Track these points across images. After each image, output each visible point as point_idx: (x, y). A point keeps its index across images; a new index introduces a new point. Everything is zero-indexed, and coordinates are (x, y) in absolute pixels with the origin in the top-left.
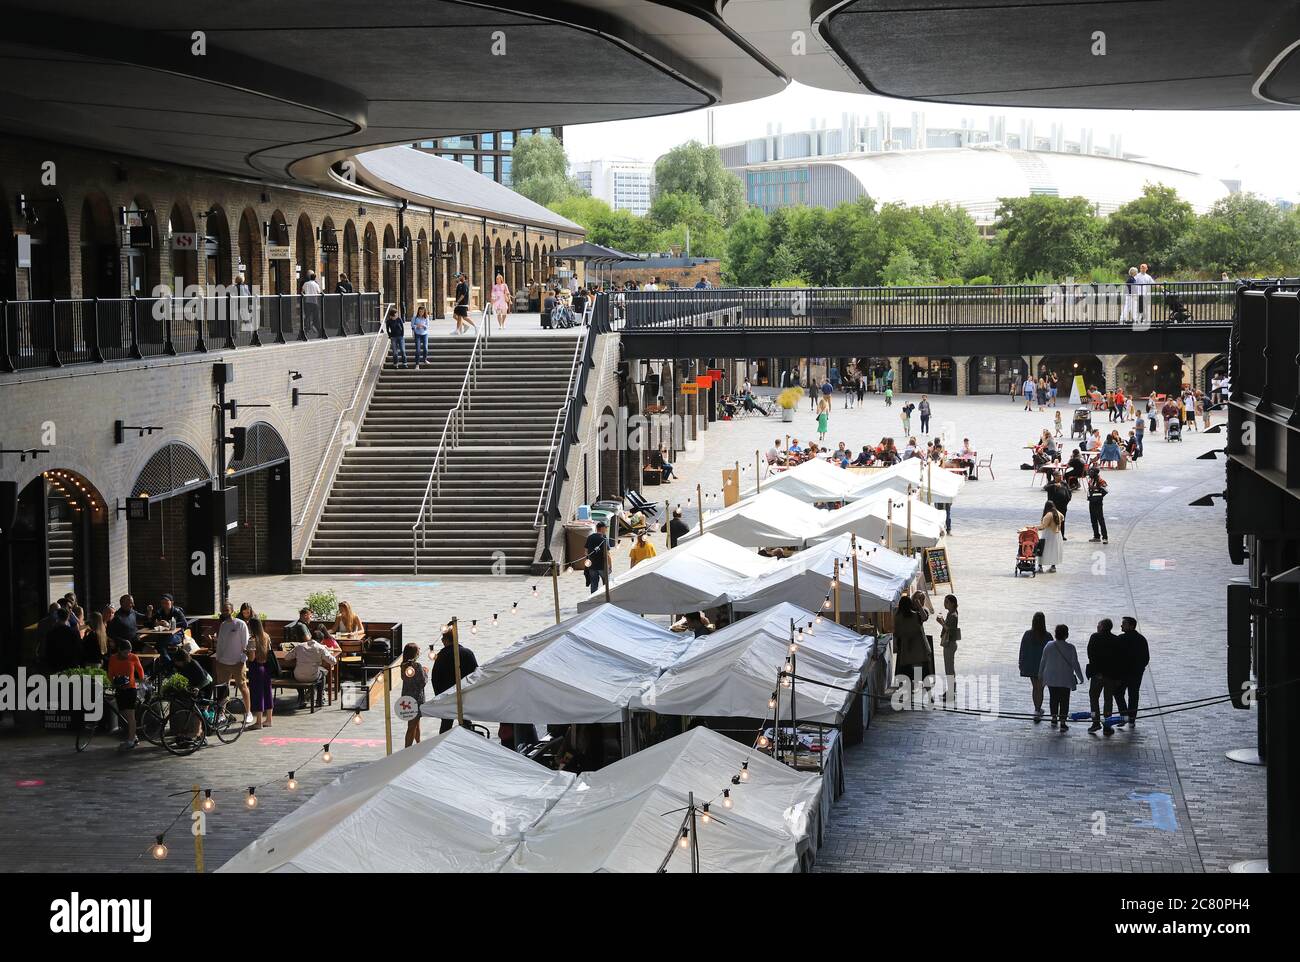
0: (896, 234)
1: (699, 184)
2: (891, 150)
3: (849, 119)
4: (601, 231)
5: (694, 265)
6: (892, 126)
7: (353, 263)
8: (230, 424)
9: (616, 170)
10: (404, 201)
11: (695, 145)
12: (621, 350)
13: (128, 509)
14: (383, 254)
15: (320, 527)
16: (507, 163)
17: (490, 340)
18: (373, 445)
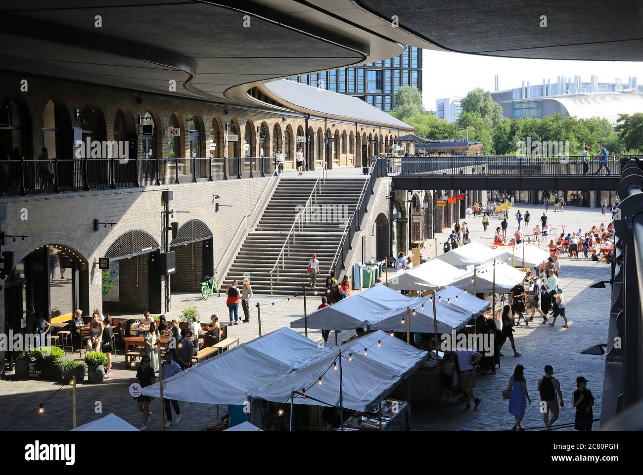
0: (570, 131)
1: (481, 108)
2: (581, 93)
3: (561, 78)
4: (433, 129)
5: (470, 145)
6: (581, 82)
7: (279, 143)
8: (171, 220)
9: (455, 103)
10: (309, 114)
11: (480, 91)
12: (392, 186)
13: (100, 263)
14: (296, 139)
15: (231, 270)
16: (388, 100)
17: (326, 180)
18: (263, 230)
